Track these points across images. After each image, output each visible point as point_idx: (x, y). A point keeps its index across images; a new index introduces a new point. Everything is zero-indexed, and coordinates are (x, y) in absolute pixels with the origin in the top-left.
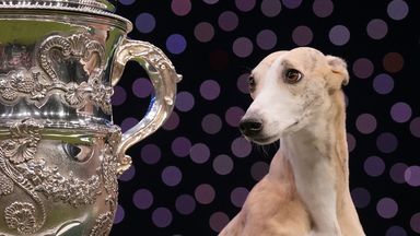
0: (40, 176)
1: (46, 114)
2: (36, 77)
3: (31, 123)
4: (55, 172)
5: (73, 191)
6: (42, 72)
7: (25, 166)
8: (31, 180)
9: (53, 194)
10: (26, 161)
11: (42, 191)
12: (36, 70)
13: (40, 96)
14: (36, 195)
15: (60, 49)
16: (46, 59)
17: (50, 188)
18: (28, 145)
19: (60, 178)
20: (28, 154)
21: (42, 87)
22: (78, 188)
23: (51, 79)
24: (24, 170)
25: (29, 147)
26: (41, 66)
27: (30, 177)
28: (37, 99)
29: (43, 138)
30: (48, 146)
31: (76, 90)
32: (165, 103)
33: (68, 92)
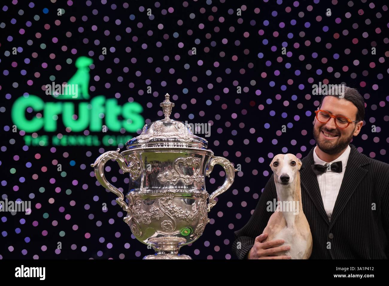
0: (174, 211)
1: (176, 187)
2: (173, 174)
3: (171, 191)
4: (180, 209)
5: (187, 216)
6: (175, 171)
7: (168, 207)
8: (170, 212)
9: (179, 217)
10: (169, 205)
11: (175, 216)
12: (173, 171)
13: (174, 180)
14: (172, 218)
15: (183, 163)
16: (177, 167)
17: (178, 215)
18: (170, 199)
19: (182, 211)
20: (169, 202)
21: (175, 177)
22: (189, 215)
23: (179, 174)
24: (168, 208)
25: (170, 200)
26: (175, 169)
27: (170, 211)
28: (174, 182)
29: (175, 196)
30: (177, 199)
31: (188, 178)
32: (230, 180)
33: (185, 178)
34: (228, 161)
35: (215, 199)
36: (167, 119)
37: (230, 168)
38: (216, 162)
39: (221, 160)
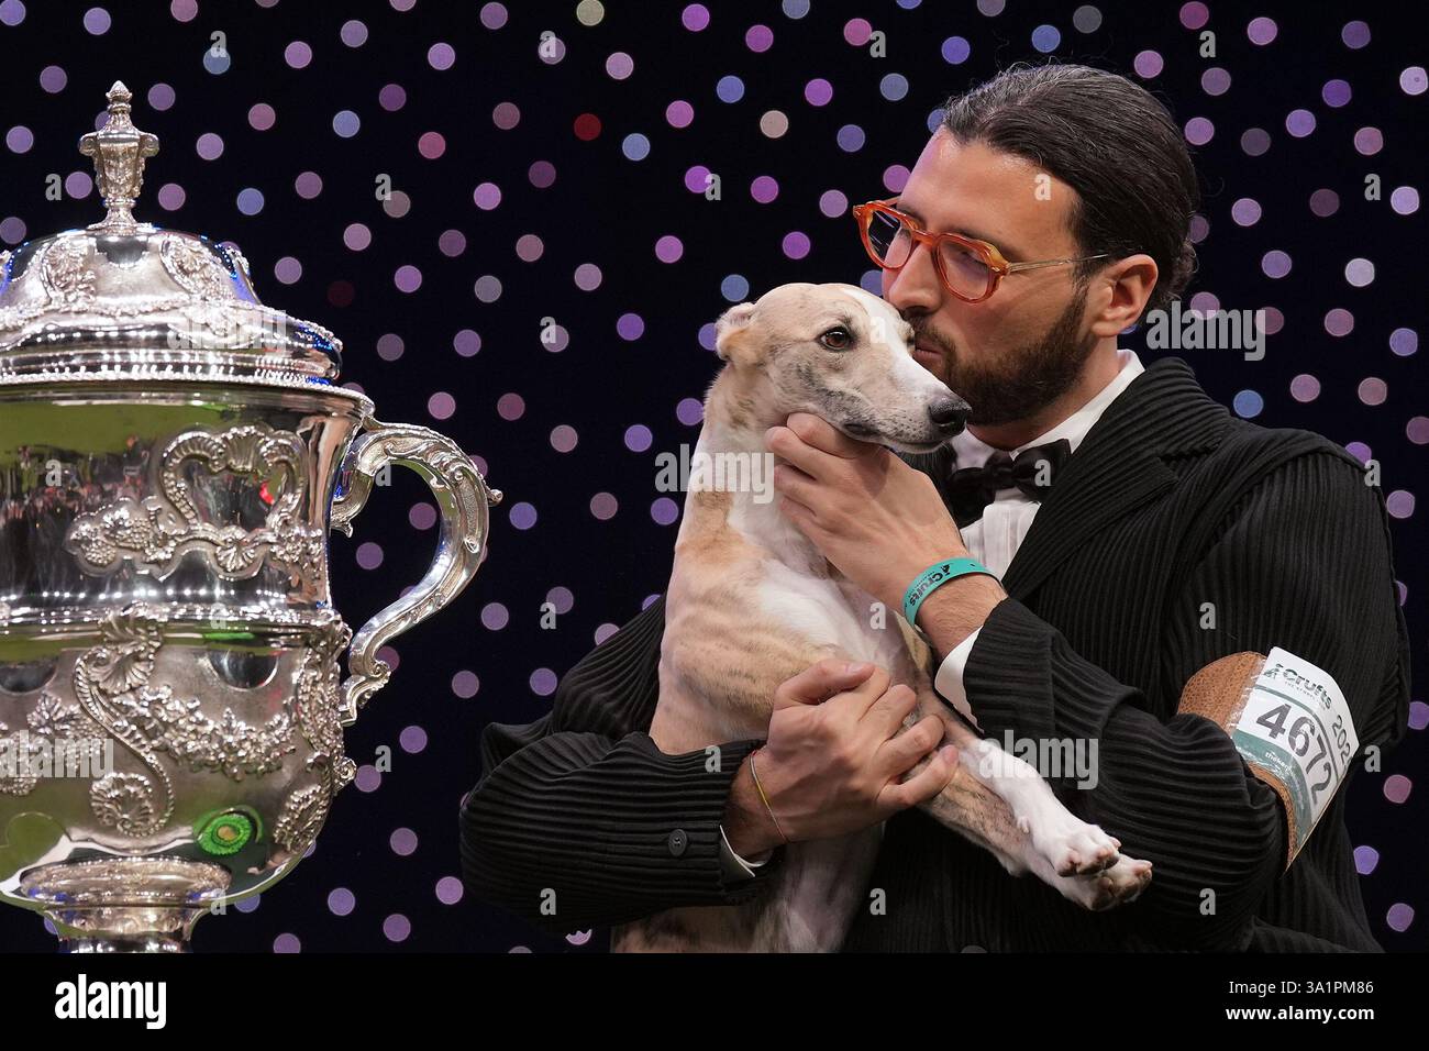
0: (160, 719)
1: (170, 592)
2: (154, 519)
3: (141, 613)
4: (192, 712)
5: (231, 750)
6: (167, 507)
7: (130, 701)
8: (141, 728)
9: (187, 756)
10: (132, 689)
11: (164, 750)
12: (154, 503)
13: (162, 556)
14: (152, 758)
15: (205, 459)
16: (177, 485)
17: (182, 745)
18: (136, 657)
19: (203, 723)
20: (136, 675)
21: (166, 539)
22: (240, 742)
23: (186, 521)
24: (129, 708)
25: (138, 660)
26: (165, 496)
27: (139, 721)
28: (157, 562)
29: (166, 641)
30: (175, 658)
31: (238, 543)
32: (463, 550)
33: (223, 545)
34: (453, 445)
35: (379, 655)
36: (121, 221)
37: (465, 486)
38: (387, 452)
39: (413, 441)
